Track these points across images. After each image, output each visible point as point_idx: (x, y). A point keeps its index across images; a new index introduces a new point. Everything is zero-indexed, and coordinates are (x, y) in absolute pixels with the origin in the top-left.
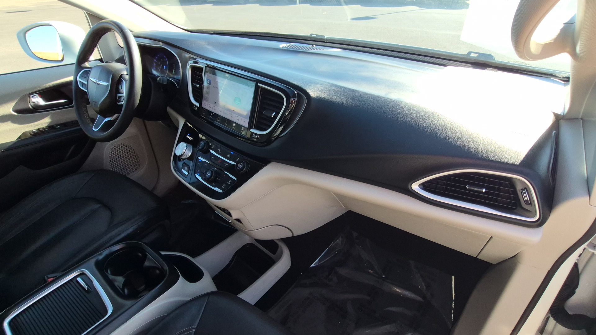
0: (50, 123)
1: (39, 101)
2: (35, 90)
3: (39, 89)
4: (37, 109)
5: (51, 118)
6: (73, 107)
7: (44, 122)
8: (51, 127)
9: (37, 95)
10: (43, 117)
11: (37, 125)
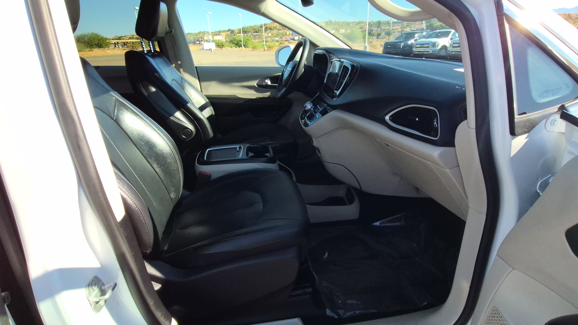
0: (270, 95)
1: (269, 82)
2: (268, 76)
3: (270, 76)
4: (267, 86)
5: (271, 93)
6: (276, 89)
7: (267, 94)
8: (269, 98)
9: (269, 79)
10: (267, 92)
11: (264, 95)
